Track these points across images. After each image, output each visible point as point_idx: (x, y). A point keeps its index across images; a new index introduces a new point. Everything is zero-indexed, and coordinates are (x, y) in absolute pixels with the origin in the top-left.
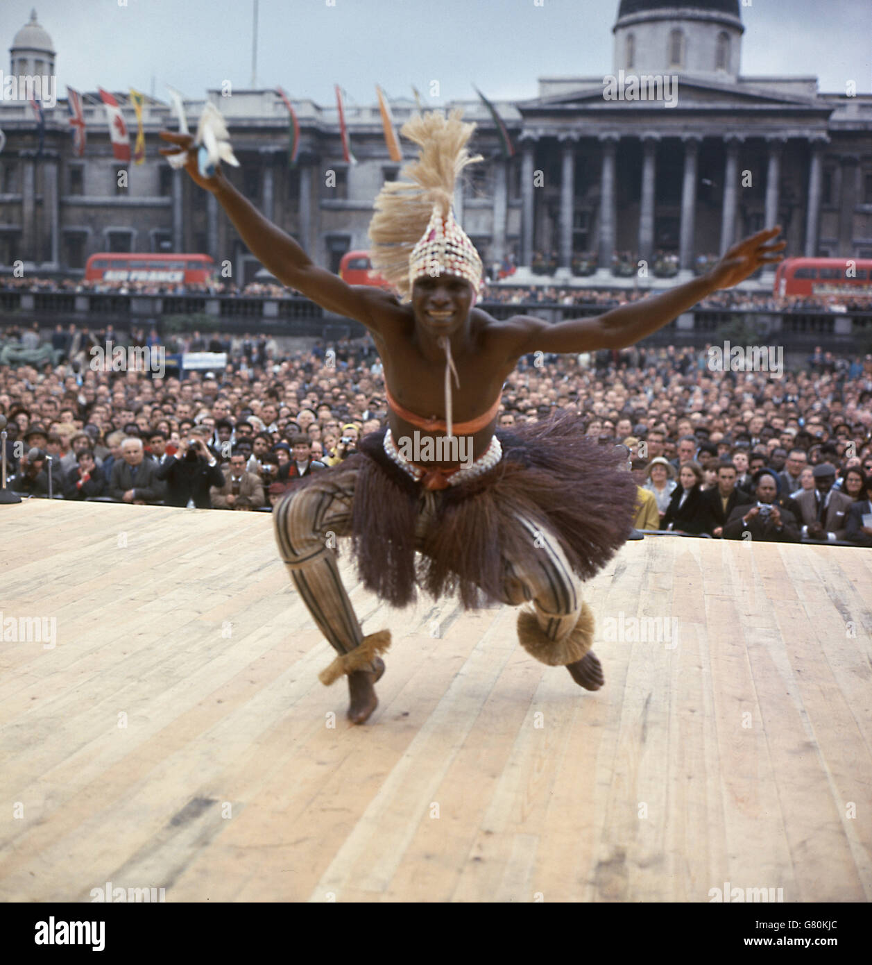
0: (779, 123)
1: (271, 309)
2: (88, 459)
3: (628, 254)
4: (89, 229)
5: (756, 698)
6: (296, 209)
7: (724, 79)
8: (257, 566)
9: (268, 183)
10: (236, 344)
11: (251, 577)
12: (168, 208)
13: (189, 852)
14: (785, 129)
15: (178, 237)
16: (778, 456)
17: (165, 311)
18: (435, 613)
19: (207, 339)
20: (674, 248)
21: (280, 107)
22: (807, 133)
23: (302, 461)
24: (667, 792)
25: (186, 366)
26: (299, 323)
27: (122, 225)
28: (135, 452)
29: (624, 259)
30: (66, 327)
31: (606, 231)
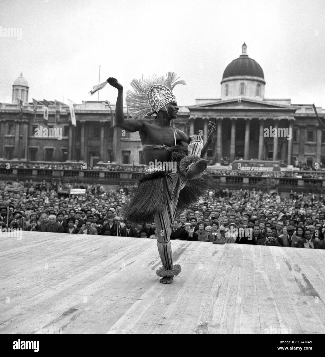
0: (277, 114)
1: (102, 175)
2: (35, 222)
3: (226, 158)
4: (38, 147)
5: (255, 286)
6: (112, 141)
7: (259, 99)
8: (94, 250)
9: (102, 132)
10: (89, 187)
11: (92, 253)
12: (67, 140)
13: (68, 322)
14: (280, 116)
15: (70, 150)
16: (274, 223)
17: (64, 175)
18: (153, 263)
19: (79, 185)
20: (242, 156)
21: (107, 107)
22: (287, 117)
23: (111, 223)
24: (223, 309)
25: (71, 193)
26: (112, 180)
27: (50, 146)
28: (53, 220)
29: (225, 159)
30: (29, 181)
31: (219, 150)
